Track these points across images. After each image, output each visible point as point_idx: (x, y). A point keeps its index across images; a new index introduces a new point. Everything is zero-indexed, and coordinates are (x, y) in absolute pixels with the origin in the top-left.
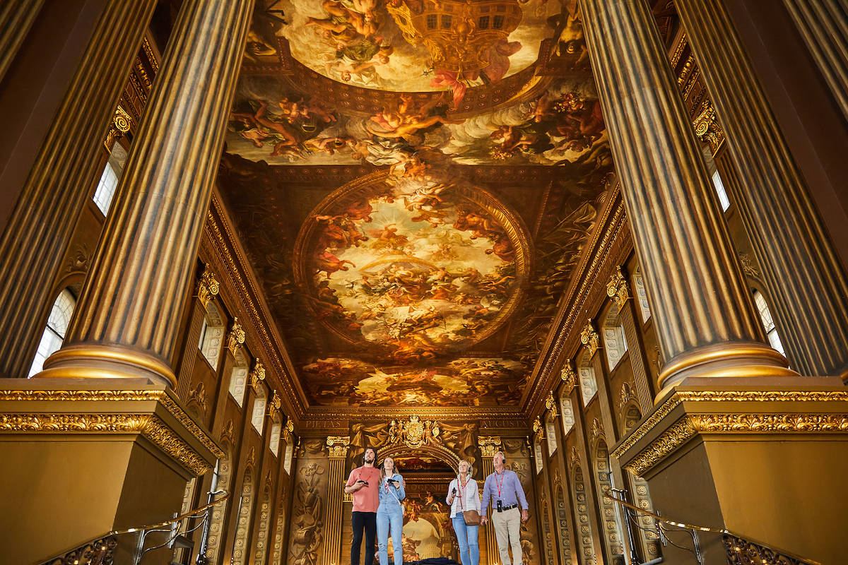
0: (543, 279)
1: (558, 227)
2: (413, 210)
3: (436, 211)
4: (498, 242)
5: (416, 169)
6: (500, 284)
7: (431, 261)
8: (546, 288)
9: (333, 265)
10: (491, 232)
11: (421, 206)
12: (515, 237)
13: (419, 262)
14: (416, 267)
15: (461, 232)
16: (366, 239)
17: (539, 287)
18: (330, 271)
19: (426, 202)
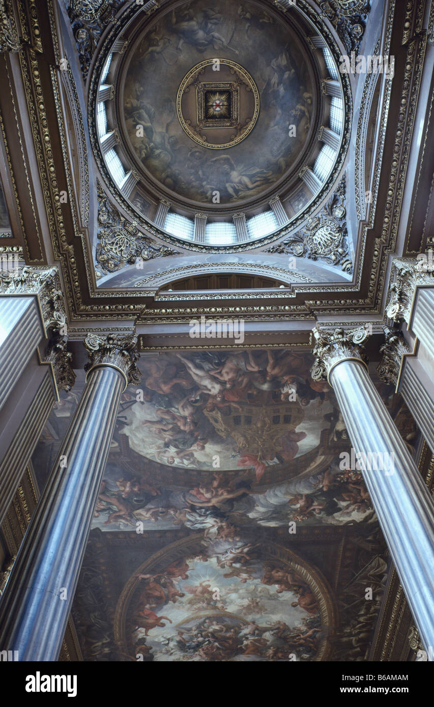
0: (348, 630)
1: (355, 579)
2: (224, 567)
3: (245, 568)
4: (303, 595)
5: (226, 531)
6: (307, 637)
7: (242, 615)
8: (352, 640)
9: (151, 621)
10: (295, 586)
11: (231, 563)
12: (317, 589)
13: (230, 616)
14: (228, 622)
15: (268, 587)
16: (182, 595)
17: (345, 639)
18: (148, 627)
19: (236, 560)
